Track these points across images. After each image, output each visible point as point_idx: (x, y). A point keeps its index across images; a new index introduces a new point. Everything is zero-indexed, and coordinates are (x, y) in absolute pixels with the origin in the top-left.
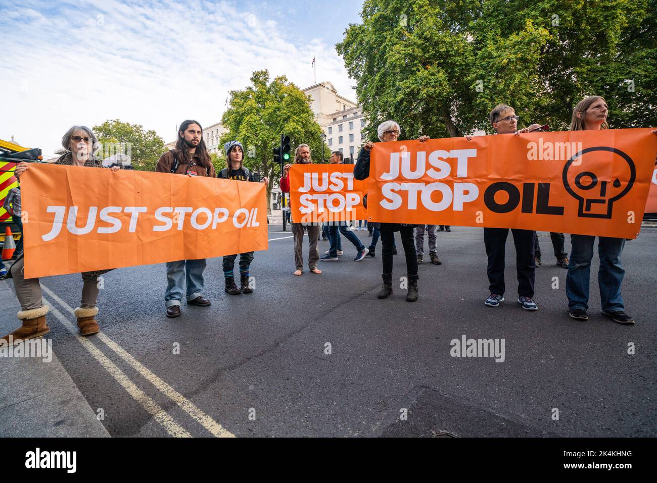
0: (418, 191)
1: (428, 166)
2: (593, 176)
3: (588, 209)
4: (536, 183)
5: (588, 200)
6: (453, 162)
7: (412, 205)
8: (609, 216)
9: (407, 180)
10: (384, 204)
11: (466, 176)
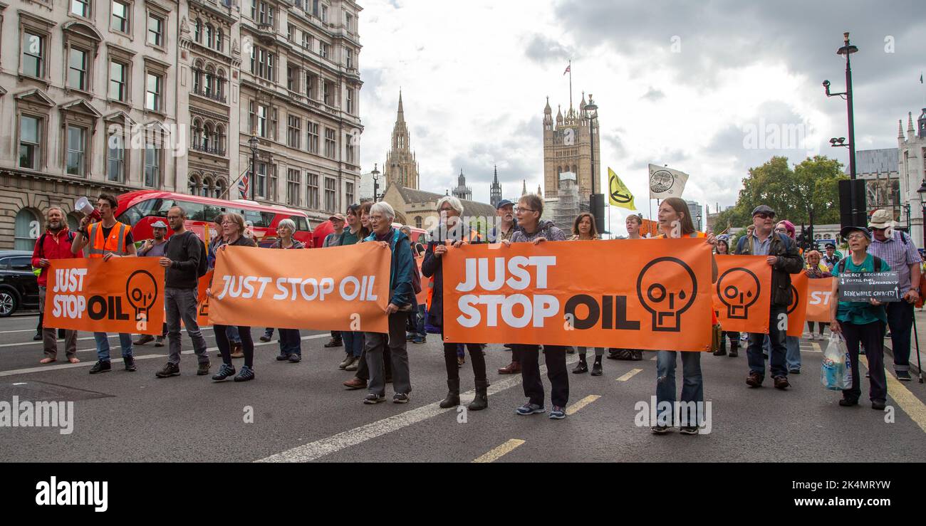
0: (498, 305)
1: (508, 275)
2: (663, 289)
3: (661, 322)
4: (614, 295)
5: (659, 313)
6: (532, 270)
7: (492, 321)
8: (677, 329)
9: (485, 291)
10: (461, 320)
11: (546, 287)
